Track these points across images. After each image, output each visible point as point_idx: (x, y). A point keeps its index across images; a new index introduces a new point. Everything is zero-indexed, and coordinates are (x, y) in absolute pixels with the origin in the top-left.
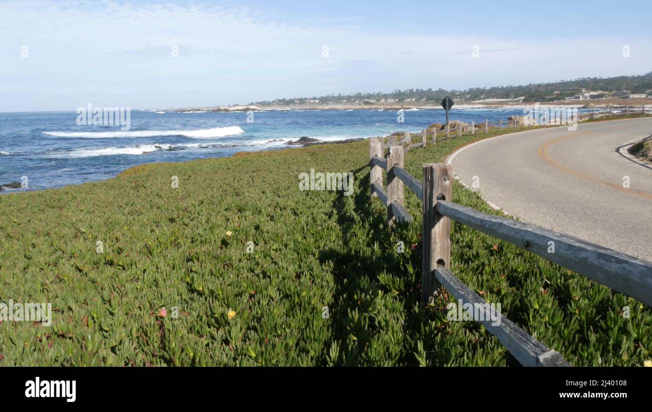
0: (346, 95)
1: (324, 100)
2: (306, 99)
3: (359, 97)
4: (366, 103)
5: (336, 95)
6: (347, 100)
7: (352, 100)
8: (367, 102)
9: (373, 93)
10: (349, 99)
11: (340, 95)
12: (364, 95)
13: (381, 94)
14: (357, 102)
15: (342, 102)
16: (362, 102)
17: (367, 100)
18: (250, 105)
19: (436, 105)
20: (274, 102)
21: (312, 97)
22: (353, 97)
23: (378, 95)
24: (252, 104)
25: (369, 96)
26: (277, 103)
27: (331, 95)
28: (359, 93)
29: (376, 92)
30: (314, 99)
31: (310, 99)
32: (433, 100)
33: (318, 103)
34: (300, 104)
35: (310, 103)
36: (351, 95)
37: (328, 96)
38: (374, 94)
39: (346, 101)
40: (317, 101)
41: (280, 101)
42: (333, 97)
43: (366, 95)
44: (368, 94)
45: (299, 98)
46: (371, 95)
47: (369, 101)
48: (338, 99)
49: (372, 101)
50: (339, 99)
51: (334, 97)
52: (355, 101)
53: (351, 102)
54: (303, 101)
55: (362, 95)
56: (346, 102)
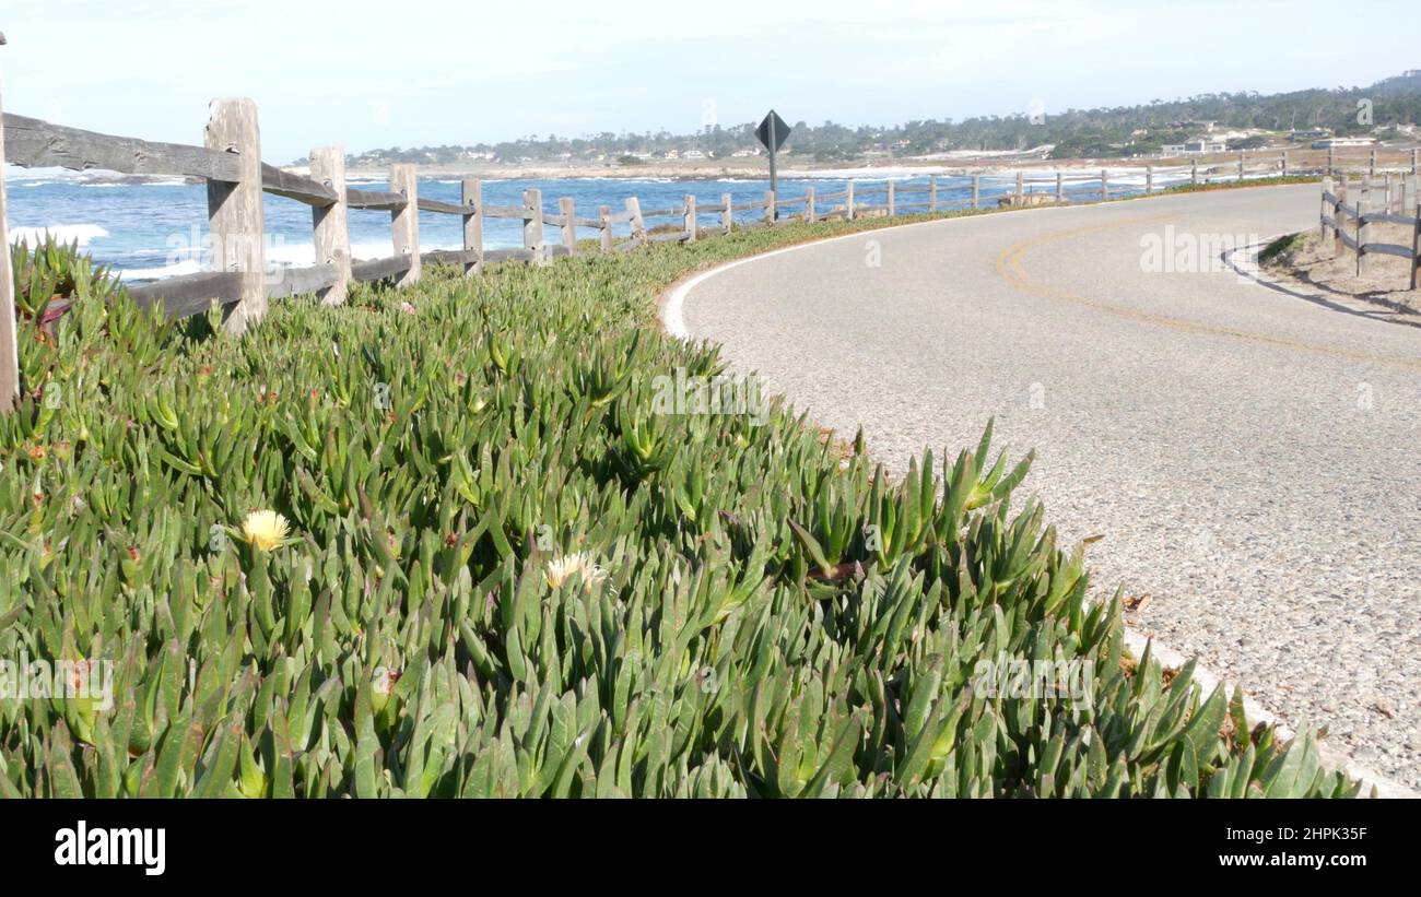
0: (570, 141)
1: (509, 152)
2: (458, 149)
3: (605, 144)
4: (626, 161)
5: (543, 138)
6: (571, 152)
7: (587, 152)
8: (628, 157)
9: (644, 135)
10: (578, 149)
11: (552, 137)
12: (620, 140)
13: (667, 138)
14: (601, 158)
15: (559, 160)
16: (613, 159)
17: (627, 153)
18: (297, 164)
19: (817, 168)
20: (366, 158)
21: (474, 145)
22: (591, 144)
23: (659, 139)
25: (634, 143)
26: (374, 159)
27: (528, 139)
28: (605, 134)
29: (655, 131)
30: (481, 148)
31: (469, 149)
32: (808, 153)
33: (492, 160)
34: (441, 162)
35: (468, 162)
36: (585, 139)
37: (519, 141)
38: (648, 137)
39: (569, 155)
40: (489, 156)
41: (384, 154)
42: (535, 145)
43: (627, 138)
44: (632, 135)
45: (439, 146)
46: (640, 138)
47: (634, 155)
48: (547, 150)
49: (642, 157)
50: (549, 149)
51: (537, 144)
52: (595, 155)
53: (585, 158)
54: (448, 154)
55: (616, 139)
56: (569, 159)
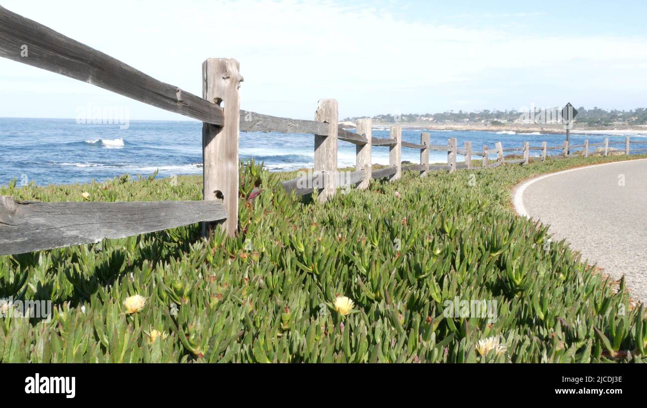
0: (469, 113)
1: (440, 118)
2: (417, 116)
3: (485, 115)
4: (494, 123)
5: (456, 112)
6: (469, 118)
7: (477, 119)
8: (495, 122)
9: (504, 111)
10: (472, 117)
11: (461, 111)
12: (492, 114)
13: (515, 113)
14: (483, 121)
15: (463, 122)
16: (488, 122)
17: (495, 120)
18: (345, 120)
19: (589, 129)
20: (376, 119)
21: (424, 114)
22: (478, 115)
23: (511, 113)
24: (348, 119)
25: (499, 115)
26: (379, 119)
27: (449, 112)
28: (485, 111)
29: (509, 110)
30: (427, 115)
31: (422, 116)
32: (584, 122)
33: (432, 121)
34: (409, 121)
35: (421, 121)
36: (476, 113)
37: (445, 113)
38: (506, 112)
39: (468, 120)
40: (431, 119)
41: (384, 117)
42: (452, 115)
43: (495, 112)
44: (499, 111)
45: (409, 114)
46: (502, 112)
47: (499, 120)
48: (458, 117)
49: (503, 121)
50: (459, 117)
51: (453, 114)
52: (480, 120)
53: (475, 121)
54: (413, 118)
55: (490, 113)
56: (468, 122)
